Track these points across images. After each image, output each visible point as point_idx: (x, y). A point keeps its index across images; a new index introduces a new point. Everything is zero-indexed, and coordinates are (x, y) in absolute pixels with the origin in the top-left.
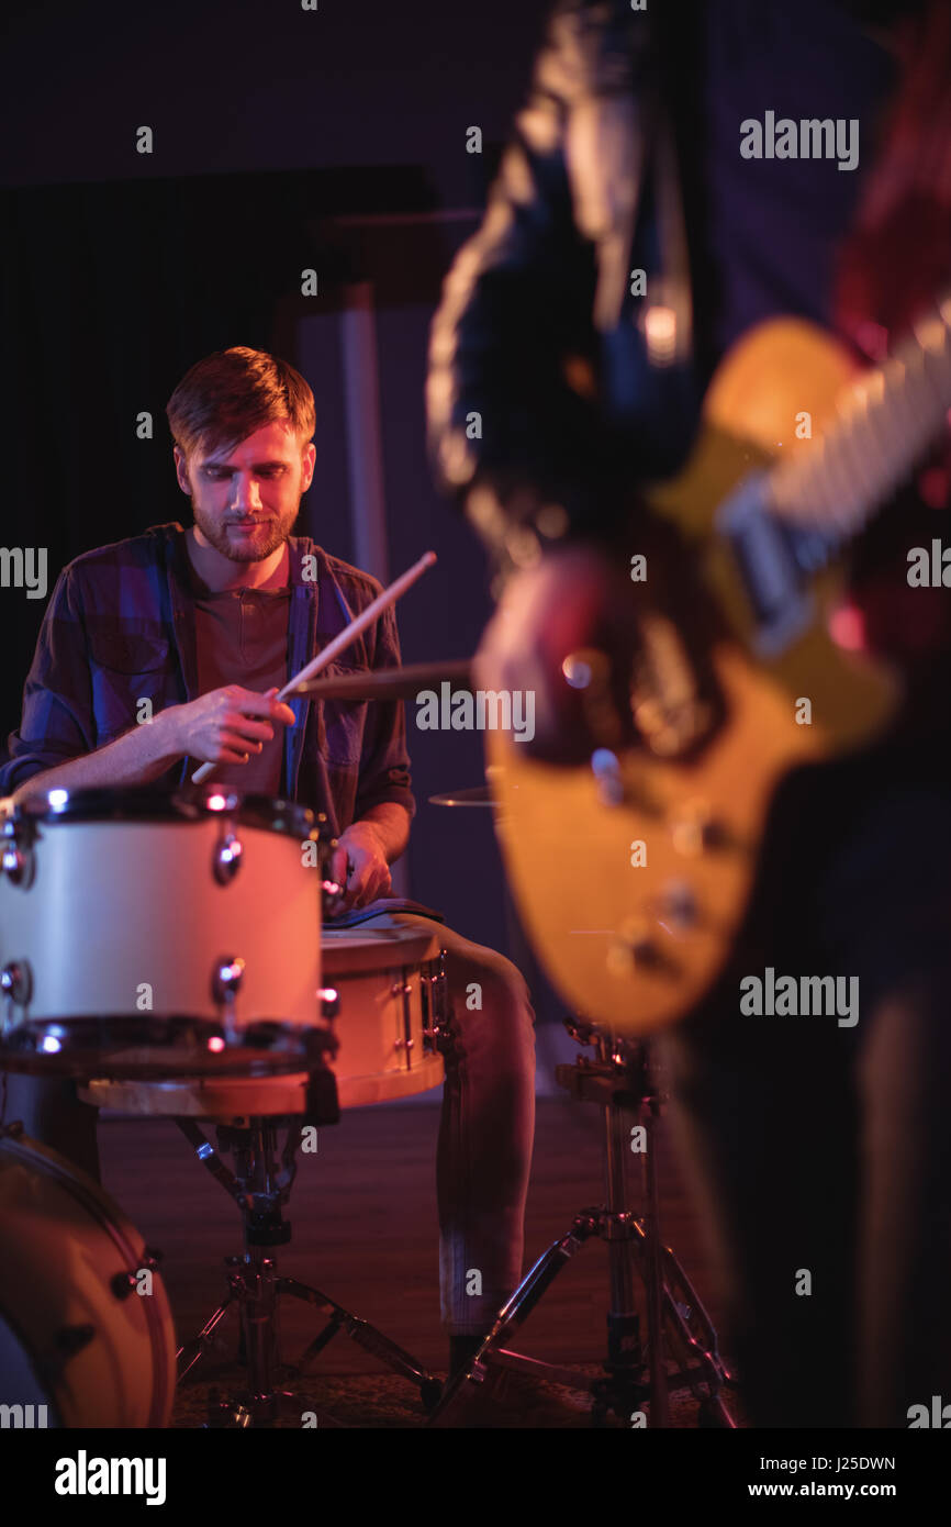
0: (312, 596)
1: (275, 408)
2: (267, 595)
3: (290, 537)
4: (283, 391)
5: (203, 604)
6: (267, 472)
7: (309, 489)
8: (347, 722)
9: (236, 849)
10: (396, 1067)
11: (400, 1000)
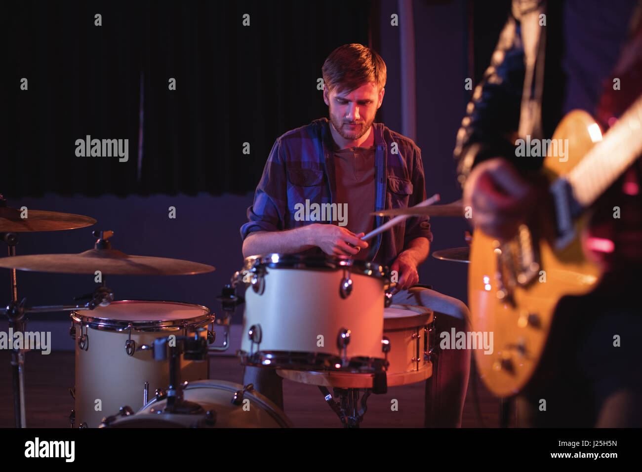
0: (384, 149)
1: (370, 77)
2: (366, 150)
3: (374, 124)
4: (374, 68)
5: (337, 154)
6: (363, 103)
7: (381, 107)
8: (401, 203)
9: (350, 282)
10: (412, 369)
11: (415, 341)
